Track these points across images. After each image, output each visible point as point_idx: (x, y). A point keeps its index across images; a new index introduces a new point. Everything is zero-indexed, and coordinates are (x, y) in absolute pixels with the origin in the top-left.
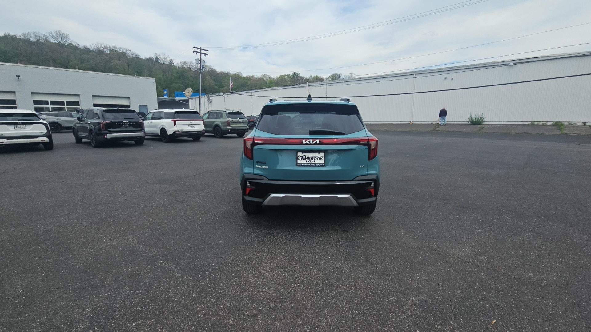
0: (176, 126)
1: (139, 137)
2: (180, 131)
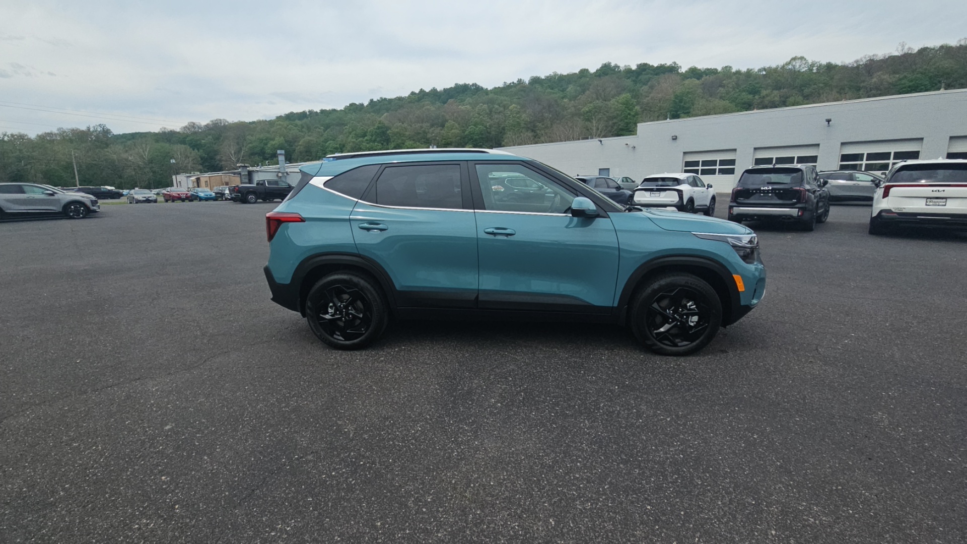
0: (886, 199)
1: (786, 216)
2: (894, 210)
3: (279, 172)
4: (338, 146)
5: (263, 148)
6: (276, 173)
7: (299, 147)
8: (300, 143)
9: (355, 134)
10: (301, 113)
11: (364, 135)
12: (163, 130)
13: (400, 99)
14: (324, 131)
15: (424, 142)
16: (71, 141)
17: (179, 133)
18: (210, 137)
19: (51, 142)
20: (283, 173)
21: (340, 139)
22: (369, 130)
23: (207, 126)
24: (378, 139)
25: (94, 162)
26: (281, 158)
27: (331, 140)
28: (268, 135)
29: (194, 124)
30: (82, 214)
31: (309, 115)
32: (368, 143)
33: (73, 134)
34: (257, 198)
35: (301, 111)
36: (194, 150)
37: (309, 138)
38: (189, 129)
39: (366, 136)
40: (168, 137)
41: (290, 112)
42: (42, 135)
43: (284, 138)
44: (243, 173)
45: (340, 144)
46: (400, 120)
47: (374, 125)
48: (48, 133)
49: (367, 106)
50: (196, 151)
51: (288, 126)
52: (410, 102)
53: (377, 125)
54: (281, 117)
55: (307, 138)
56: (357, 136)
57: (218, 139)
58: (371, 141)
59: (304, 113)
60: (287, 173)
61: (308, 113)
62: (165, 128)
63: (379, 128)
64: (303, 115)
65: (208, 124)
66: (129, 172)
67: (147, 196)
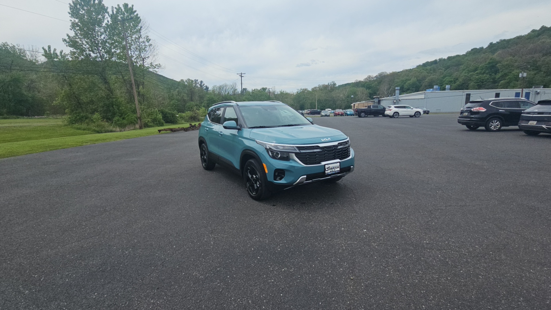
3: (395, 100)
4: (452, 80)
5: (403, 86)
6: (393, 101)
7: (425, 83)
8: (426, 81)
9: (468, 70)
10: (434, 61)
11: (476, 70)
12: (356, 81)
13: (519, 38)
14: (445, 71)
15: (533, 69)
16: (322, 90)
17: (363, 82)
18: (376, 82)
20: (397, 100)
21: (455, 75)
22: (480, 66)
23: (376, 77)
24: (487, 72)
26: (397, 92)
27: (448, 76)
28: (407, 78)
29: (370, 76)
31: (439, 61)
32: (477, 76)
33: (323, 87)
34: (366, 114)
35: (434, 60)
36: (367, 89)
37: (433, 76)
38: (367, 79)
39: (477, 70)
40: (357, 84)
41: (426, 61)
43: (417, 78)
44: (376, 101)
45: (454, 78)
46: (511, 55)
47: (486, 62)
49: (486, 49)
50: (368, 90)
51: (420, 71)
52: (527, 39)
53: (488, 61)
54: (420, 65)
55: (432, 77)
56: (469, 71)
57: (380, 83)
58: (480, 73)
59: (436, 61)
60: (399, 100)
61: (438, 61)
62: (357, 80)
63: (489, 63)
64: (435, 62)
65: (377, 76)
66: (338, 103)
67: (326, 113)
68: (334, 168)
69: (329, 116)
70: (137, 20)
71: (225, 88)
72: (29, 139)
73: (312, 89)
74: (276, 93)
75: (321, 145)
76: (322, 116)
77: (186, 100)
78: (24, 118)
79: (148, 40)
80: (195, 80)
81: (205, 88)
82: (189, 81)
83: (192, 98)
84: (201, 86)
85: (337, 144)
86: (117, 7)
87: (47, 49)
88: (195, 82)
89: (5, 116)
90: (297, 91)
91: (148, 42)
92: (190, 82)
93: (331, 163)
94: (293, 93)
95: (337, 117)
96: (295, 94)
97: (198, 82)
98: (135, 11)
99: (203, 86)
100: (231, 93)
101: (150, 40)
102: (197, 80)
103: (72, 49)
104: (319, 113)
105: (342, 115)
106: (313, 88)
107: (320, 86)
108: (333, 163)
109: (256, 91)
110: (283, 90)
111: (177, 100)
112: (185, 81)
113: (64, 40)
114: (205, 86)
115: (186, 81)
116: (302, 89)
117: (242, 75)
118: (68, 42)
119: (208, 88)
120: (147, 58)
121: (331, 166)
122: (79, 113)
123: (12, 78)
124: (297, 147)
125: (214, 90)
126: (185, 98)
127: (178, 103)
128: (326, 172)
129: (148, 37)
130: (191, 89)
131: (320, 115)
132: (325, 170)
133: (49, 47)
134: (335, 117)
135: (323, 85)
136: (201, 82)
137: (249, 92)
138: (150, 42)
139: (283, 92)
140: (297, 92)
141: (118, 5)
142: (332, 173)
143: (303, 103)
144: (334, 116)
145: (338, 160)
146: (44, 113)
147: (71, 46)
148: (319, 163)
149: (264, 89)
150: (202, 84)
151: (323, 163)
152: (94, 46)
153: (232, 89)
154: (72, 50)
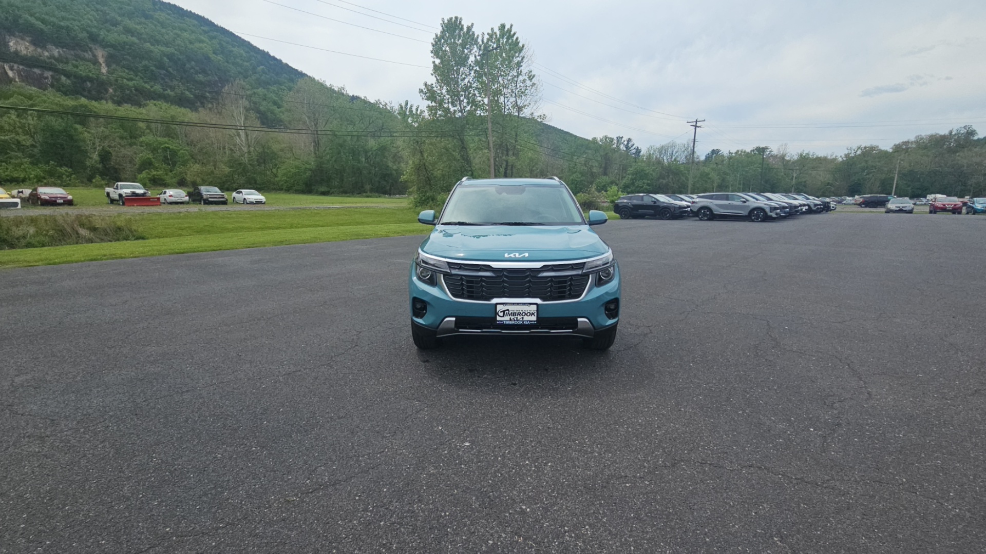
19: (907, 150)
25: (940, 169)
30: (761, 218)
42: (899, 144)
48: (906, 142)
67: (901, 205)
68: (519, 314)
69: (911, 212)
70: (515, 47)
71: (670, 151)
72: (363, 223)
73: (895, 145)
74: (787, 158)
75: (495, 265)
76: (889, 211)
77: (595, 173)
78: (385, 198)
79: (531, 78)
80: (617, 138)
81: (634, 151)
82: (606, 140)
83: (605, 169)
84: (627, 147)
85: (539, 267)
86: (490, 32)
87: (403, 105)
88: (618, 141)
89: (369, 194)
90: (847, 152)
91: (531, 80)
92: (608, 141)
93: (514, 304)
94: (834, 156)
95: (939, 216)
96: (840, 159)
97: (622, 141)
98: (515, 34)
99: (632, 148)
100: (682, 159)
101: (534, 76)
102: (622, 137)
103: (429, 103)
104: (882, 203)
105: (956, 210)
106: (897, 143)
107: (922, 139)
108: (518, 304)
109: (741, 154)
110: (806, 152)
111: (581, 173)
112: (599, 139)
113: (421, 91)
114: (634, 147)
115: (601, 140)
116: (863, 146)
117: (698, 124)
118: (425, 94)
119: (640, 152)
120: (526, 107)
121: (511, 308)
122: (426, 192)
123: (379, 145)
124: (448, 263)
125: (650, 154)
126: (594, 170)
127: (582, 179)
128: (498, 318)
129: (531, 72)
130: (607, 154)
131: (883, 210)
132: (497, 314)
133: (407, 103)
134: (933, 215)
135: (931, 136)
136: (629, 140)
137: (723, 155)
138: (533, 80)
139: (808, 154)
140: (847, 155)
141: (492, 29)
142: (513, 322)
143: (859, 180)
144: (931, 212)
145: (538, 301)
146: (406, 192)
147: (428, 99)
148: (489, 299)
149: (761, 150)
150: (630, 145)
151: (495, 301)
152: (455, 96)
153: (686, 152)
154: (431, 105)
